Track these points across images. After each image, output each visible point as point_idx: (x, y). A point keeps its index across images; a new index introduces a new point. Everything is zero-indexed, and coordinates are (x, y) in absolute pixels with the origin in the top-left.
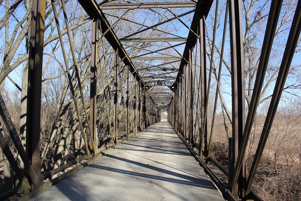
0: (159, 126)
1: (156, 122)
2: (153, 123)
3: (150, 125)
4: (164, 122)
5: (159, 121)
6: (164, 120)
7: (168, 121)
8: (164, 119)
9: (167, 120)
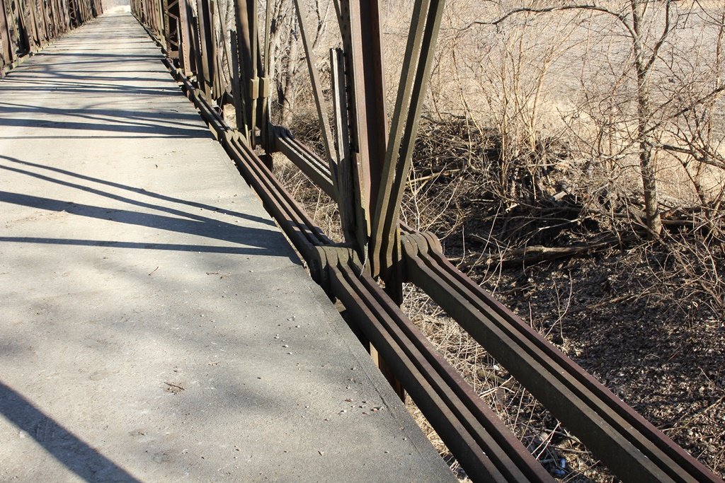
0: (83, 47)
1: (77, 21)
2: (54, 33)
3: (38, 42)
4: (115, 21)
5: (95, 15)
6: (119, 8)
7: (134, 11)
8: (120, 4)
9: (128, 9)
